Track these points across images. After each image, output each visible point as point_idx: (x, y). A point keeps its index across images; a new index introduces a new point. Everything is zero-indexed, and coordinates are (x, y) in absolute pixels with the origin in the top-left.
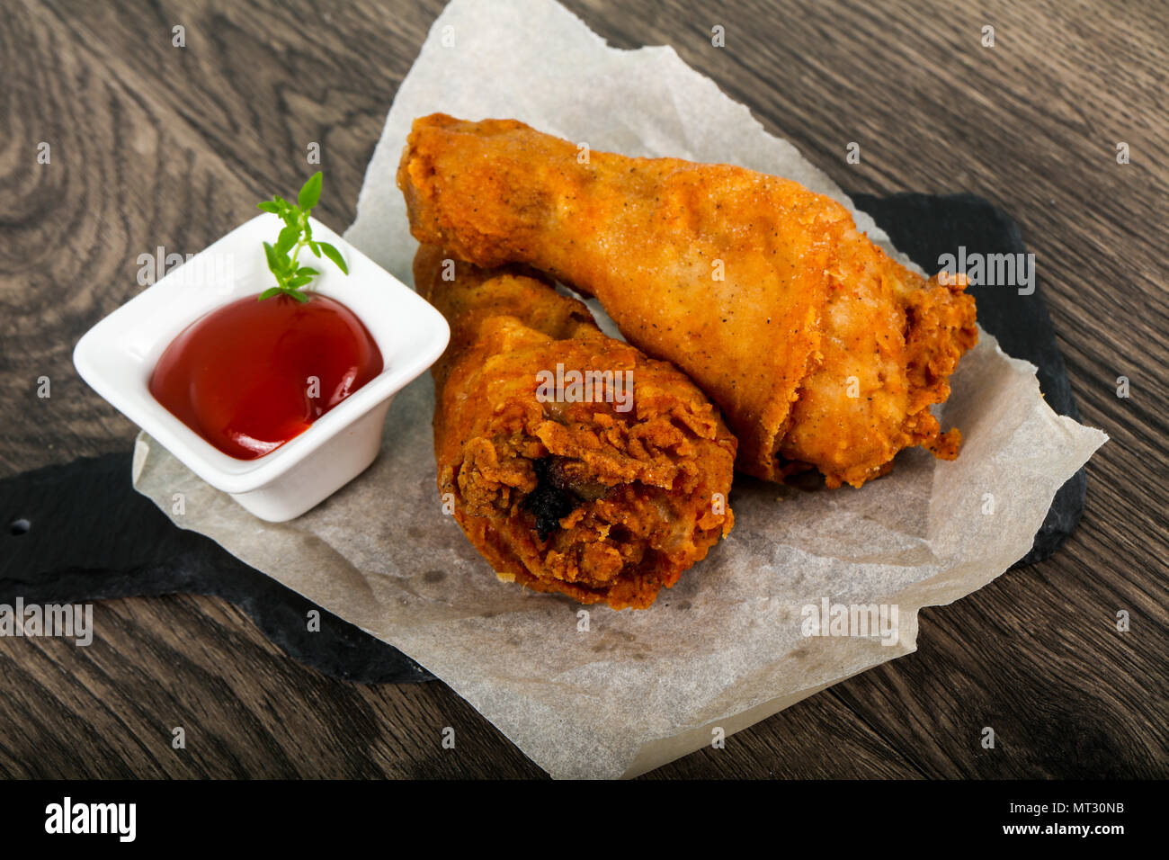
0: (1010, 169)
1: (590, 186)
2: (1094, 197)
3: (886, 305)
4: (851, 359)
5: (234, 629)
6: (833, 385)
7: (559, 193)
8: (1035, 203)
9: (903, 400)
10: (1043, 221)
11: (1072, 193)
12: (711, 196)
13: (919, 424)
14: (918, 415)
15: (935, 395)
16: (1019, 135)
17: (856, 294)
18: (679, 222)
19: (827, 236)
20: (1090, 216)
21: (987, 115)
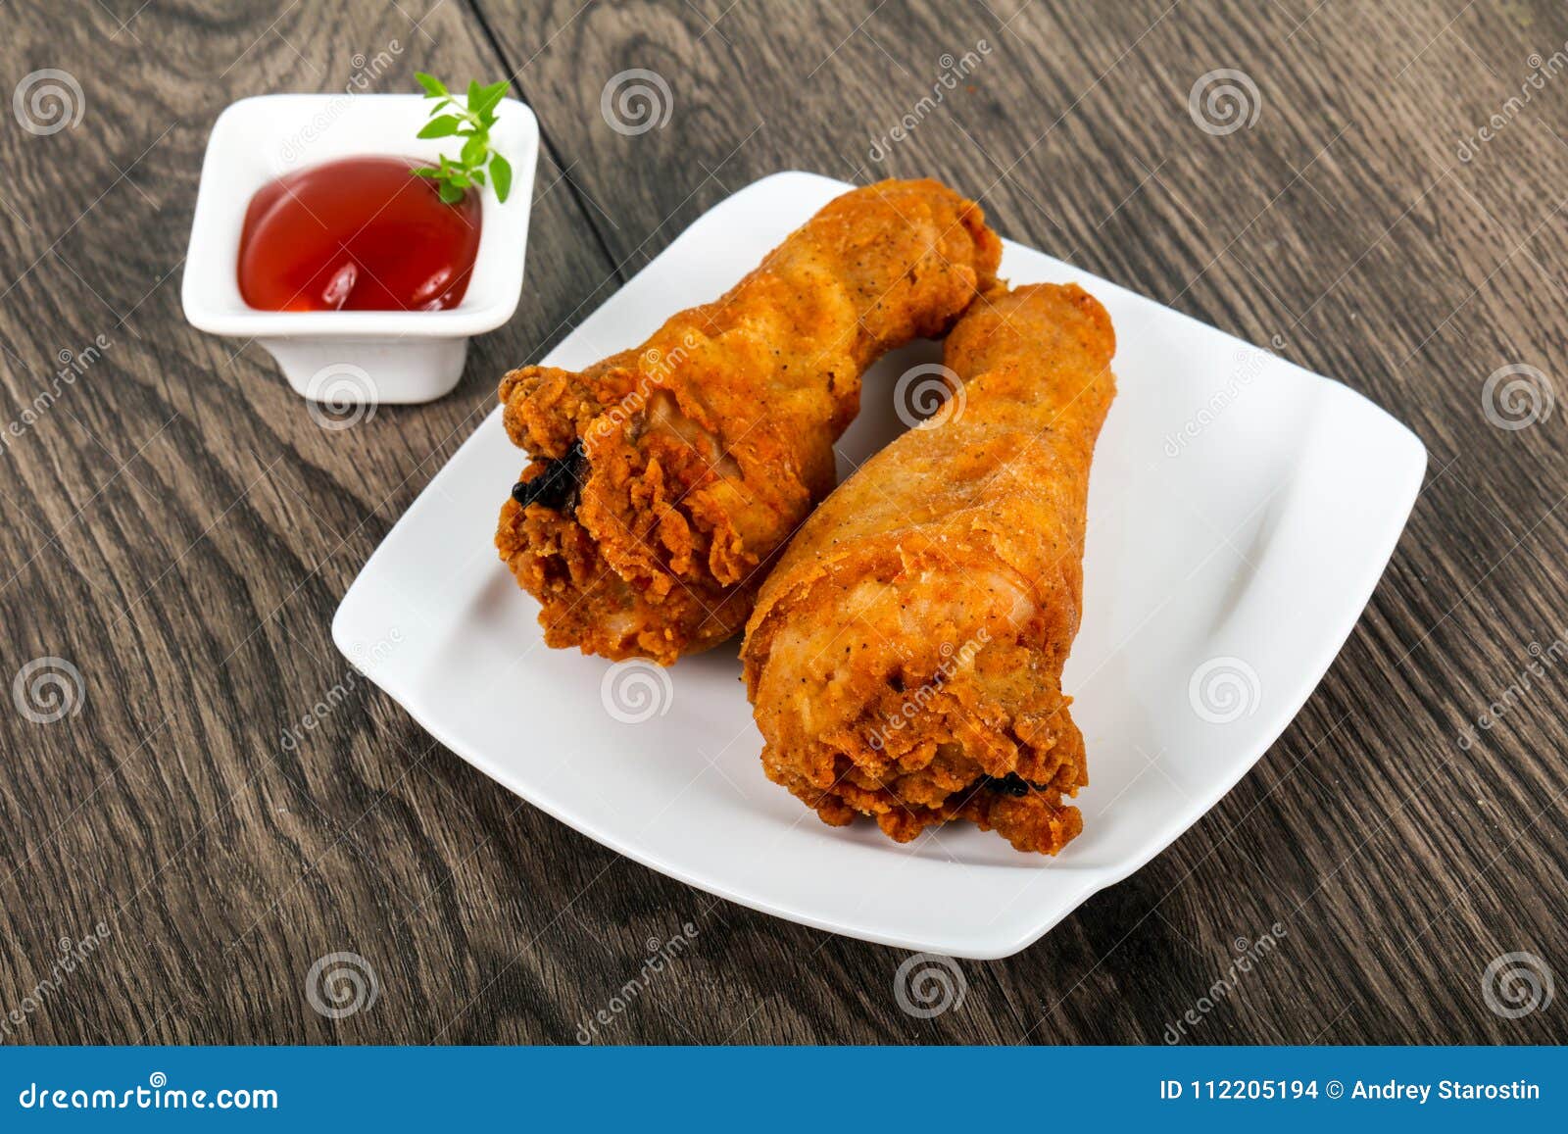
0: (1327, 250)
2: (1408, 309)
5: (277, 531)
8: (1339, 297)
10: (1339, 319)
11: (1385, 298)
16: (1356, 216)
20: (1395, 330)
21: (1329, 183)
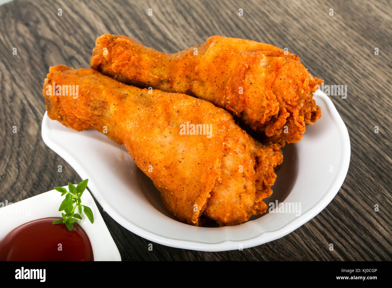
1: (124, 100)
3: (247, 156)
4: (233, 180)
6: (226, 191)
7: (111, 103)
9: (253, 196)
12: (175, 107)
13: (260, 206)
14: (259, 203)
15: (266, 194)
17: (235, 152)
18: (161, 118)
19: (224, 127)
